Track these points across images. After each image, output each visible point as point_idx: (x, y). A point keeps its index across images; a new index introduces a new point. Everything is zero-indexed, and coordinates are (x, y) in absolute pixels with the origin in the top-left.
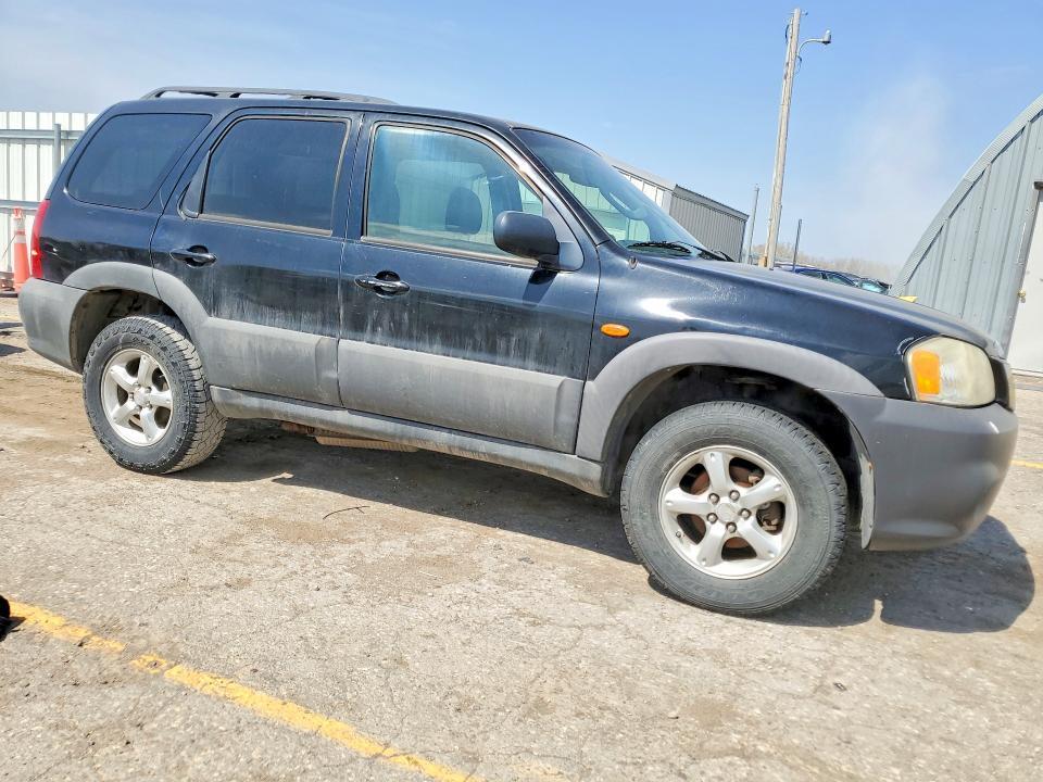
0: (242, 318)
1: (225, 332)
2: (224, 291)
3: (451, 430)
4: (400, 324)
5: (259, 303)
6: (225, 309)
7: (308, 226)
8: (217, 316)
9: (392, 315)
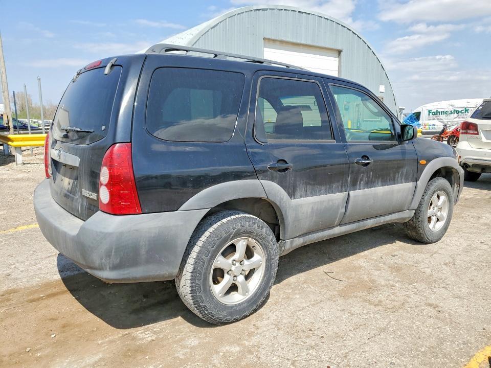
0: (306, 196)
1: (301, 206)
2: (298, 183)
3: (372, 218)
4: (369, 177)
5: (314, 185)
6: (298, 193)
7: (322, 139)
8: (295, 198)
9: (367, 175)
